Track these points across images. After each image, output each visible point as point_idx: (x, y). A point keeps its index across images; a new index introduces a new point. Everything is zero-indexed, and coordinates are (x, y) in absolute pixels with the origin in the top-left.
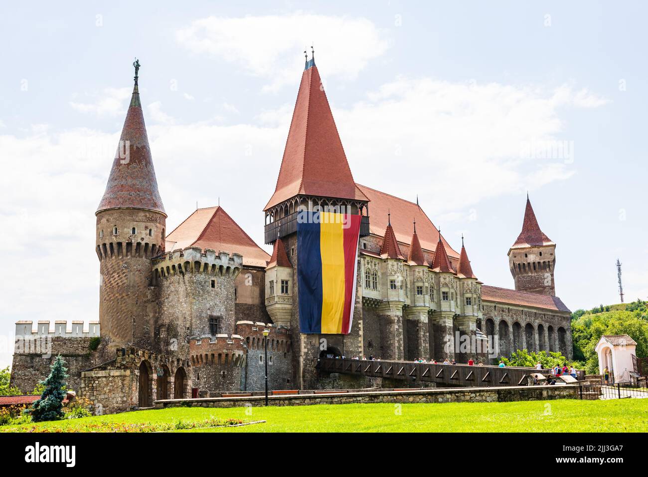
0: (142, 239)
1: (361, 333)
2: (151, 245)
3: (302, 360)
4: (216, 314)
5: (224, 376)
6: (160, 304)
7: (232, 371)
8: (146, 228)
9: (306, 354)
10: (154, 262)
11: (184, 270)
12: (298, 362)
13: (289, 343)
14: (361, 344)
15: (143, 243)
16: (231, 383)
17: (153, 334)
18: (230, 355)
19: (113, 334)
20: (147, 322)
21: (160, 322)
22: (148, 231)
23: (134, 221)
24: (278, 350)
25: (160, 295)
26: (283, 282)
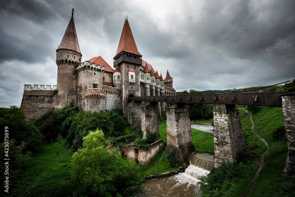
0: (71, 59)
1: (140, 90)
2: (74, 62)
3: (123, 97)
4: (95, 83)
5: (96, 102)
6: (78, 80)
7: (99, 100)
8: (73, 56)
9: (125, 96)
10: (76, 67)
11: (84, 69)
12: (122, 98)
13: (120, 93)
14: (140, 94)
15: (72, 61)
16: (99, 104)
17: (75, 89)
18: (99, 95)
19: (60, 89)
20: (73, 85)
21: (78, 86)
22: (74, 57)
23: (68, 53)
24: (116, 95)
25: (78, 77)
26: (118, 76)
